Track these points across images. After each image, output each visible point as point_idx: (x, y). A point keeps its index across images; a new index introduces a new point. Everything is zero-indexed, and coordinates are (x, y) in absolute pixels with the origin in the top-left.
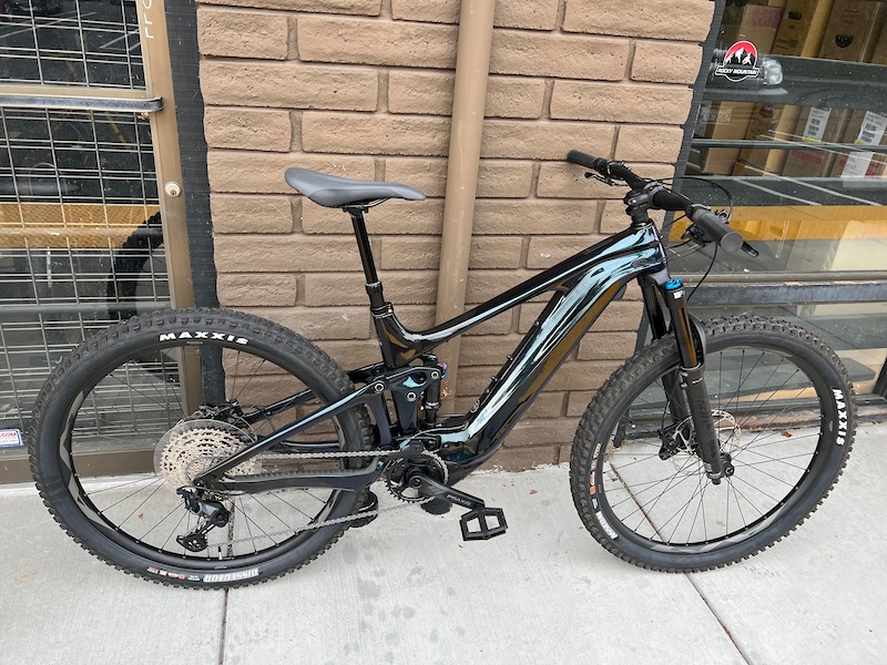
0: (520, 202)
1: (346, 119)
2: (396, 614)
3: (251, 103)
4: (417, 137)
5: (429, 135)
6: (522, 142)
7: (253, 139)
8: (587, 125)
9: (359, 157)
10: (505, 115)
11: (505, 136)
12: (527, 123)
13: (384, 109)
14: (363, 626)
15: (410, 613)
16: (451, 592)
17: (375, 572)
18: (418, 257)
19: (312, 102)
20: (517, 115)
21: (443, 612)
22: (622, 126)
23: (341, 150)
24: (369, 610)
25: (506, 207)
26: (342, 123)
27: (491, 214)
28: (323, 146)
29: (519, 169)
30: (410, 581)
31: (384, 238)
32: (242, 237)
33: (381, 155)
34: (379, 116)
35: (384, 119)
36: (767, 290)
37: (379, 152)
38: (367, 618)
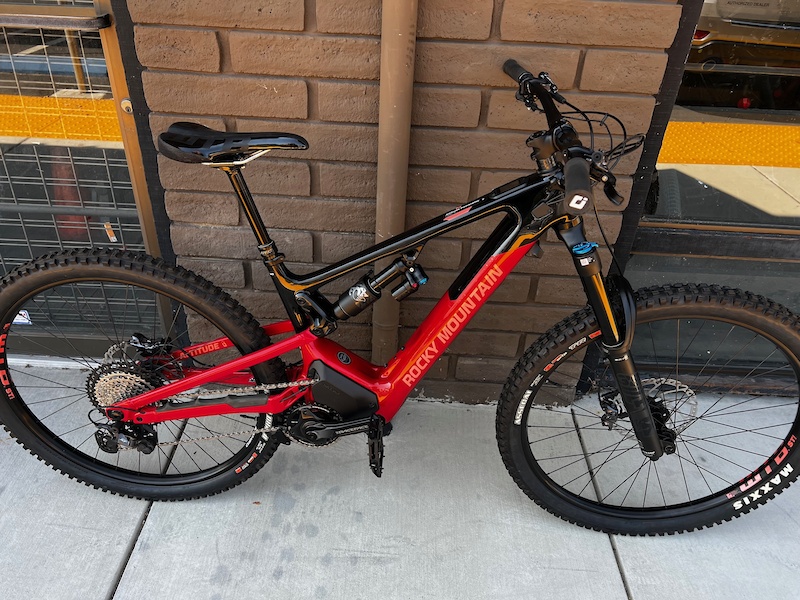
1: (274, 40)
2: (299, 530)
3: (177, 22)
4: (350, 59)
5: (364, 56)
6: (468, 67)
7: (183, 59)
9: (290, 80)
11: (449, 60)
12: (473, 46)
13: (313, 29)
14: (267, 535)
18: (358, 185)
19: (238, 21)
20: (460, 36)
21: (345, 538)
22: (590, 49)
23: (271, 72)
24: (276, 521)
25: (452, 138)
26: (270, 43)
27: (435, 144)
28: (252, 68)
31: (322, 164)
33: (312, 77)
34: (308, 36)
35: (313, 40)
37: (310, 74)
38: (272, 530)
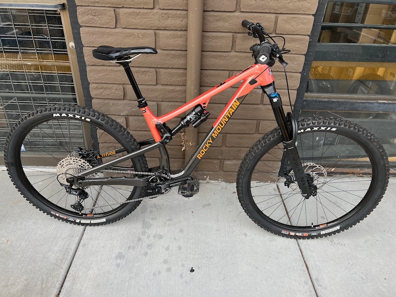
0: (227, 54)
1: (140, 12)
2: (154, 237)
3: (96, 5)
4: (174, 21)
5: (180, 19)
6: (226, 24)
7: (99, 22)
8: (261, 15)
9: (147, 31)
10: (217, 10)
11: (218, 20)
12: (228, 14)
13: (157, 7)
14: (139, 239)
15: (161, 237)
16: (181, 231)
17: (152, 218)
18: (178, 79)
20: (223, 10)
21: (175, 239)
22: (280, 15)
23: (139, 27)
24: (144, 233)
25: (220, 56)
26: (138, 14)
27: (212, 59)
28: (130, 25)
29: (225, 37)
30: (165, 223)
31: (161, 69)
32: (98, 67)
33: (157, 29)
34: (155, 11)
35: (158, 12)
36: (367, 104)
37: (156, 28)
38: (142, 237)
